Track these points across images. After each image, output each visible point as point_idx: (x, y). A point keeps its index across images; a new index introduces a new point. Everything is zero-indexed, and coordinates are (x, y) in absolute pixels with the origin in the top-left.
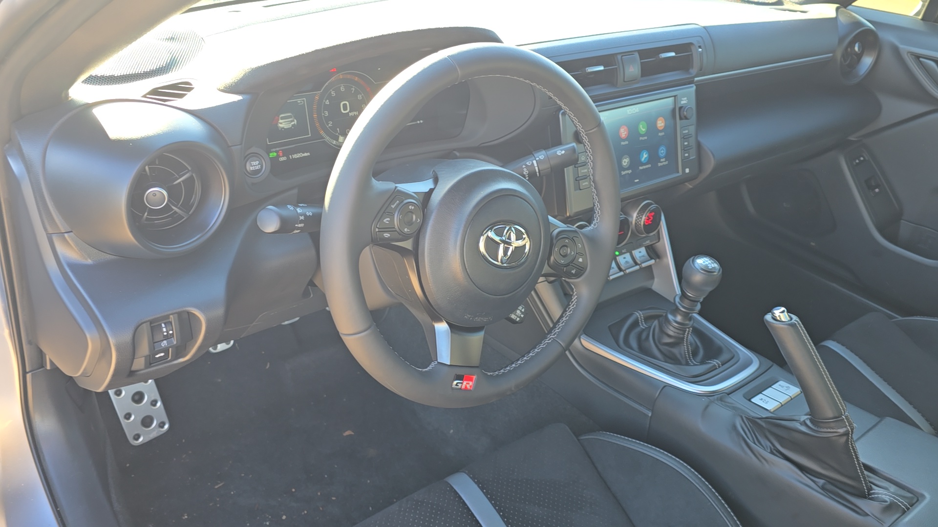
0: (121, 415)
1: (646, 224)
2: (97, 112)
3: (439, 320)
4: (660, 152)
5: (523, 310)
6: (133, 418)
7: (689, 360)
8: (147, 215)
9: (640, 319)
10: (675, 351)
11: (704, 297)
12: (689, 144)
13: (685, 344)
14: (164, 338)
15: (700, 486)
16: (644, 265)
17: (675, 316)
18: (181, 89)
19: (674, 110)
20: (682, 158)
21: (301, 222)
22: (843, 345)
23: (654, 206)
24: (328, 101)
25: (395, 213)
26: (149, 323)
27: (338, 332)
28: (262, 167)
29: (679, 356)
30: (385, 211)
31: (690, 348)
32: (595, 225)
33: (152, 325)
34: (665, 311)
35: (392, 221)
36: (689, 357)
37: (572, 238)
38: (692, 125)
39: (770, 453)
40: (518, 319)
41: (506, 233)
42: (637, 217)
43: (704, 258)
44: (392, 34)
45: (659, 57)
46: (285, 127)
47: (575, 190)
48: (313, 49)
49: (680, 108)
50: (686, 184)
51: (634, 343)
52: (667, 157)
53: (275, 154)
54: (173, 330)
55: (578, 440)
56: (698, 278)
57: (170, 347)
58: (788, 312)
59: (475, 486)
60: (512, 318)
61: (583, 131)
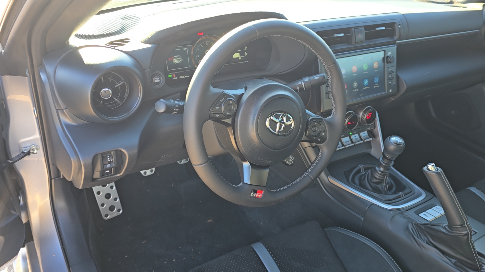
0: (99, 204)
1: (367, 119)
2: (81, 51)
3: (245, 161)
4: (375, 80)
5: (293, 159)
6: (105, 206)
7: (387, 192)
8: (102, 102)
9: (361, 169)
10: (379, 186)
11: (395, 158)
12: (392, 76)
13: (385, 183)
14: (108, 163)
15: (387, 259)
16: (366, 141)
17: (379, 168)
18: (123, 42)
19: (384, 58)
20: (387, 84)
21: (177, 108)
22: (479, 190)
23: (372, 109)
24: (199, 50)
25: (222, 105)
26: (101, 154)
27: (192, 164)
28: (161, 81)
29: (381, 190)
30: (217, 103)
31: (387, 185)
32: (332, 116)
33: (103, 156)
34: (374, 165)
35: (220, 108)
36: (387, 191)
37: (319, 122)
38: (394, 66)
39: (426, 243)
40: (290, 164)
41: (281, 117)
42: (362, 115)
43: (395, 137)
44: (227, 15)
45: (376, 30)
46: (177, 63)
47: (326, 98)
48: (187, 22)
49: (387, 57)
50: (391, 98)
51: (357, 181)
52: (379, 83)
53: (171, 76)
54: (113, 159)
55: (324, 230)
56: (392, 147)
57: (112, 167)
58: (436, 166)
59: (266, 250)
60: (287, 163)
61: (326, 66)
